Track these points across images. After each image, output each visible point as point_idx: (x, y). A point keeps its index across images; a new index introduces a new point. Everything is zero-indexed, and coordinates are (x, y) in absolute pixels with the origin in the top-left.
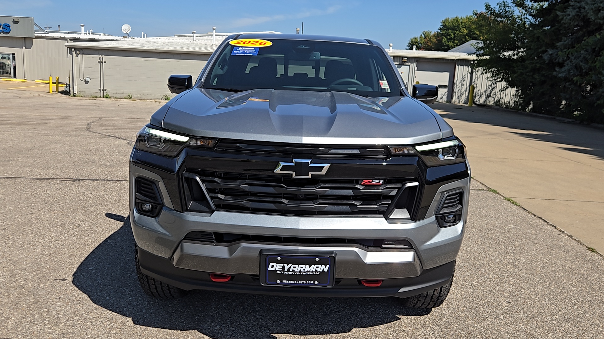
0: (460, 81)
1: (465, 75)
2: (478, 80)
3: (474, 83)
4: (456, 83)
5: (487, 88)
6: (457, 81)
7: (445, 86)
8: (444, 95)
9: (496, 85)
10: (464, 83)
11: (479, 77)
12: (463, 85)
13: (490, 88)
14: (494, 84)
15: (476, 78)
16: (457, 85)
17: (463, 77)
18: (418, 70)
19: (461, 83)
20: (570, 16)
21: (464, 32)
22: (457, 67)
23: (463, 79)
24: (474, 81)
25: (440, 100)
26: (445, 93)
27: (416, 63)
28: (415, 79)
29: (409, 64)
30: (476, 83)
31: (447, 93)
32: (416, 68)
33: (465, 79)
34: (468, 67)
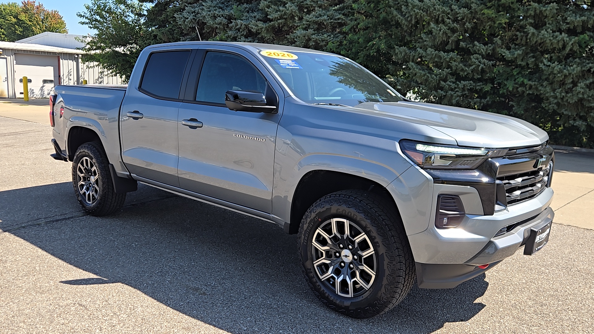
0: (66, 75)
1: (70, 70)
2: (85, 74)
3: (81, 78)
4: (62, 77)
5: (95, 82)
6: (63, 75)
7: (51, 81)
8: (51, 91)
9: (102, 79)
10: (71, 77)
11: (85, 71)
12: (70, 80)
13: (98, 82)
14: (100, 78)
15: (82, 72)
16: (64, 80)
17: (69, 71)
18: (17, 64)
19: (68, 78)
20: (189, 19)
21: (12, 21)
22: (61, 61)
23: (69, 74)
24: (81, 76)
25: (47, 96)
26: (52, 88)
27: (14, 56)
28: (15, 73)
29: (5, 56)
30: (83, 78)
31: (53, 89)
32: (15, 62)
33: (71, 73)
34: (73, 61)
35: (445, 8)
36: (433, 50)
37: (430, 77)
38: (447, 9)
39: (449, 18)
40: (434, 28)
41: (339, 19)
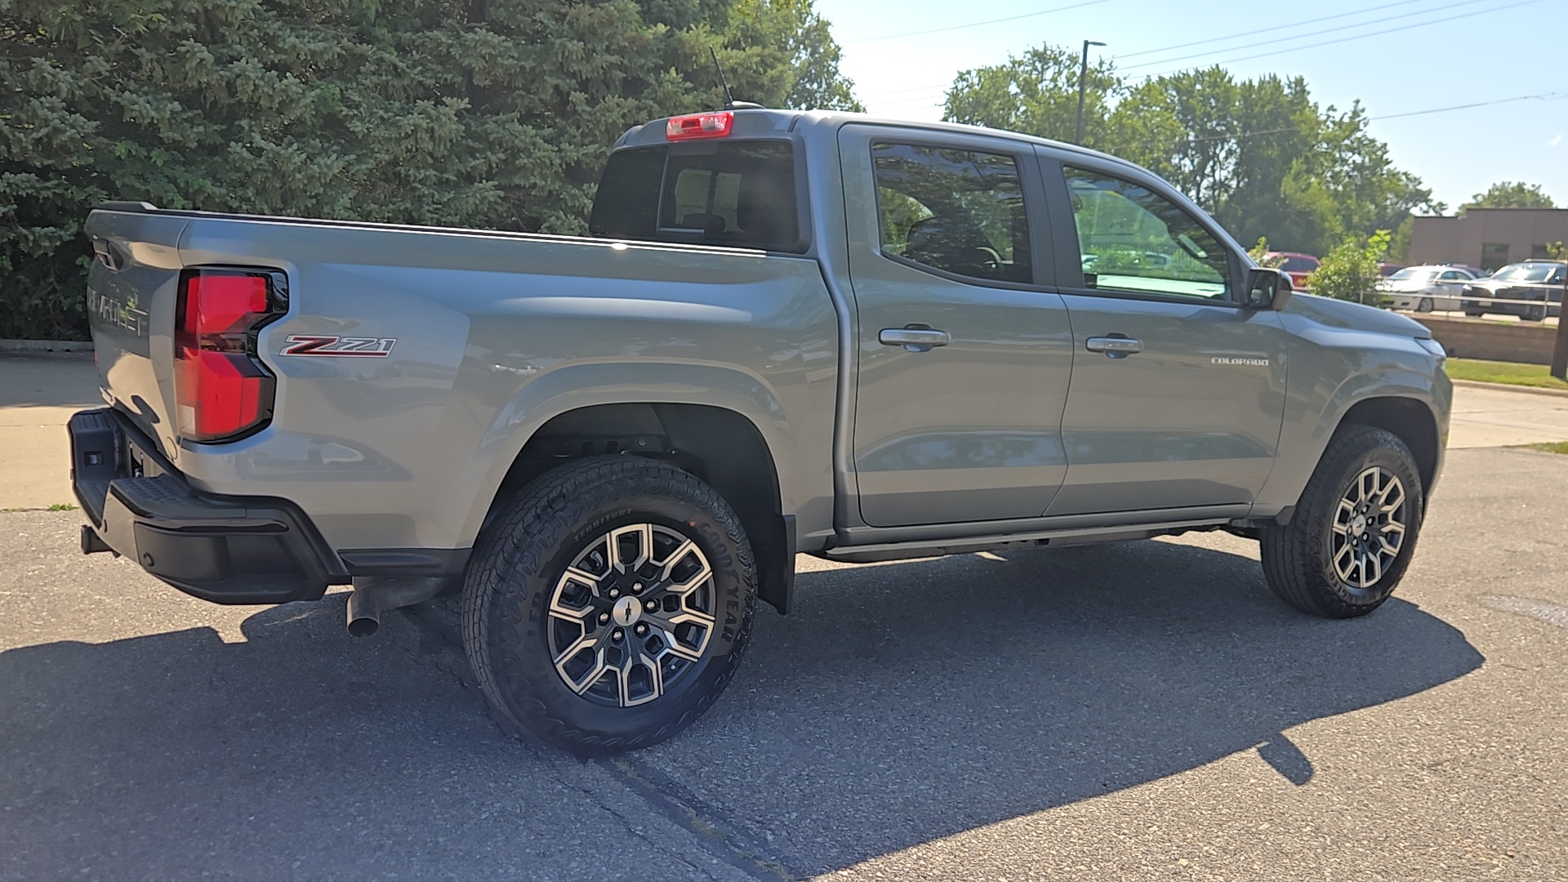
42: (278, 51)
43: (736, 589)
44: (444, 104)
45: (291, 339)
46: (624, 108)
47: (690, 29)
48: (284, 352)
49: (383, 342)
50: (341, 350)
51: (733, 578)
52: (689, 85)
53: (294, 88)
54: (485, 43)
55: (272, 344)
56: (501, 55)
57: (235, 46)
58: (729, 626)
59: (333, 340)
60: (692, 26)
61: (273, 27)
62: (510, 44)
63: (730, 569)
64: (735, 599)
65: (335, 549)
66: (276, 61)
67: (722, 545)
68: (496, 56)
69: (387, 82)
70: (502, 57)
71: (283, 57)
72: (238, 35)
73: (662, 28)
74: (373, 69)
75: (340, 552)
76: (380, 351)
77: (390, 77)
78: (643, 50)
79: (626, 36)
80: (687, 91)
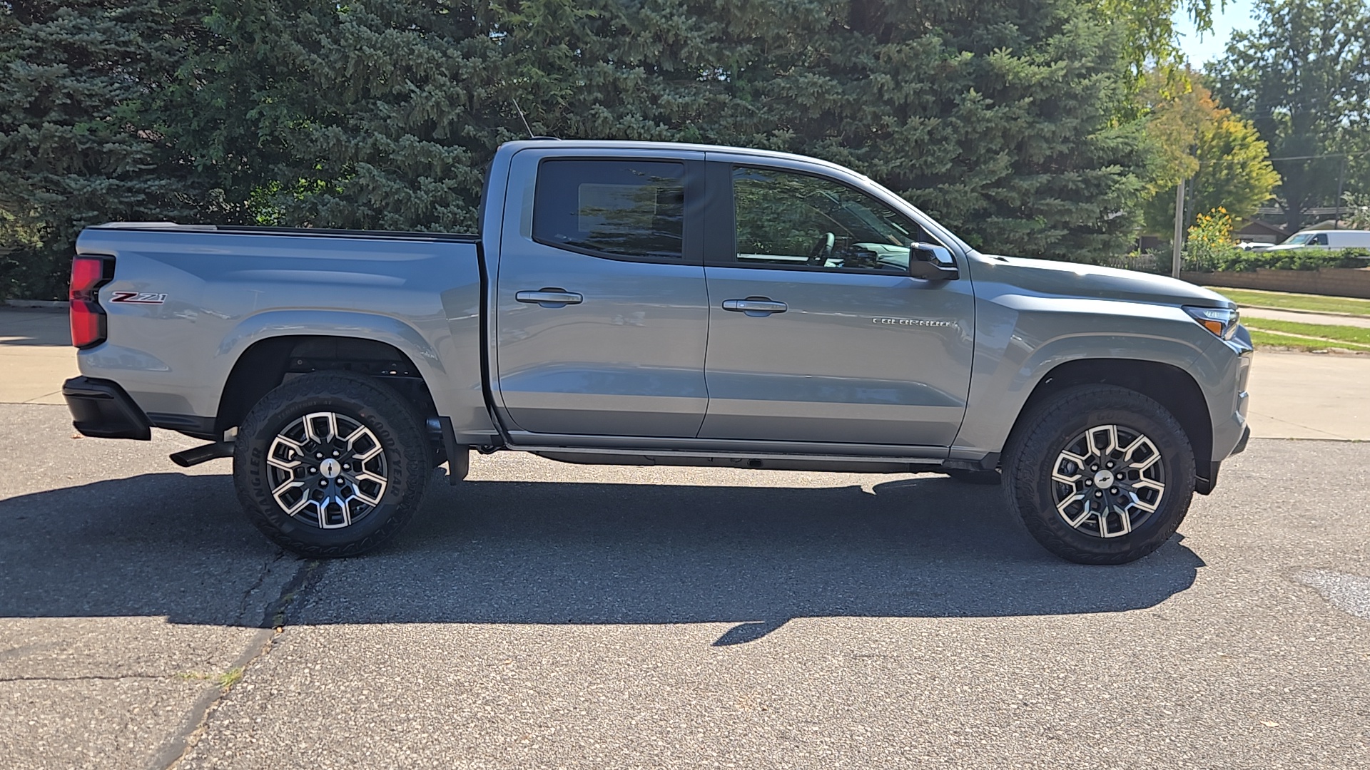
35: (434, 53)
36: (416, 138)
37: (413, 195)
38: (438, 56)
39: (443, 75)
40: (413, 91)
41: (126, 44)
42: (659, 106)
43: (399, 462)
44: (774, 135)
45: (114, 294)
46: (929, 126)
47: (995, 53)
48: (111, 301)
49: (161, 296)
50: (139, 300)
51: (396, 454)
52: (989, 101)
53: (665, 133)
54: (815, 84)
55: (107, 296)
56: (828, 92)
57: (629, 106)
58: (396, 485)
59: (135, 295)
60: (996, 50)
61: (656, 89)
62: (835, 82)
63: (393, 447)
64: (398, 468)
65: (145, 412)
66: (657, 114)
67: (386, 431)
68: (823, 93)
69: (742, 121)
70: (829, 94)
71: (662, 110)
72: (632, 97)
73: (968, 55)
74: (730, 113)
75: (148, 413)
76: (159, 300)
77: (743, 118)
78: (953, 76)
79: (930, 66)
80: (989, 107)
